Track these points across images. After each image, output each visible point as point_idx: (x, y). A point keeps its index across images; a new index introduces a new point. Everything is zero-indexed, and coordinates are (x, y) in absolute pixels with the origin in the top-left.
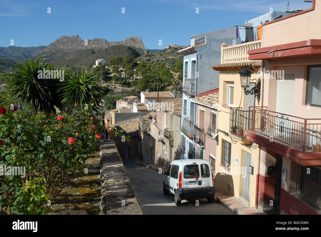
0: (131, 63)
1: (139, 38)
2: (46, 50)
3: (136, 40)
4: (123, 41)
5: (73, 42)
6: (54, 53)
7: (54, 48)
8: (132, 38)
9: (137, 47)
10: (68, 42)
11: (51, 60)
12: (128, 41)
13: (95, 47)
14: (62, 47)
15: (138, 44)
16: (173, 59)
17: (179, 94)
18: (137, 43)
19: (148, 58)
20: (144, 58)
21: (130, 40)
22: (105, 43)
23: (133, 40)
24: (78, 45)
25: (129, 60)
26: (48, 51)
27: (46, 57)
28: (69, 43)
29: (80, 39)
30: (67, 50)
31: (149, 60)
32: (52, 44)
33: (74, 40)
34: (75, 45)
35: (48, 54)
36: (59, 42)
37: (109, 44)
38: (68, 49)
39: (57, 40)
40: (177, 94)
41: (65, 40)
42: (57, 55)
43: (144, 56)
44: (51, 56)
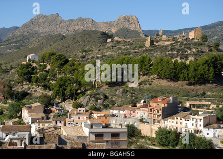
0: (61, 60)
1: (135, 17)
2: (17, 33)
3: (130, 20)
4: (115, 21)
5: (51, 22)
6: (26, 37)
7: (26, 30)
8: (125, 17)
9: (132, 29)
10: (44, 23)
11: (22, 46)
12: (120, 21)
13: (79, 29)
14: (37, 29)
15: (134, 25)
16: (111, 55)
17: (93, 101)
18: (131, 23)
19: (84, 54)
20: (80, 53)
21: (123, 20)
22: (92, 24)
23: (127, 19)
24: (58, 26)
25: (58, 57)
26: (19, 34)
27: (16, 42)
28: (46, 24)
29: (60, 18)
30: (43, 33)
31: (84, 57)
32: (24, 26)
33: (53, 20)
34: (53, 26)
35: (19, 39)
36: (34, 23)
37: (96, 25)
38: (44, 31)
39: (32, 20)
40: (90, 101)
41: (41, 20)
42: (30, 39)
43: (80, 52)
44: (22, 40)
